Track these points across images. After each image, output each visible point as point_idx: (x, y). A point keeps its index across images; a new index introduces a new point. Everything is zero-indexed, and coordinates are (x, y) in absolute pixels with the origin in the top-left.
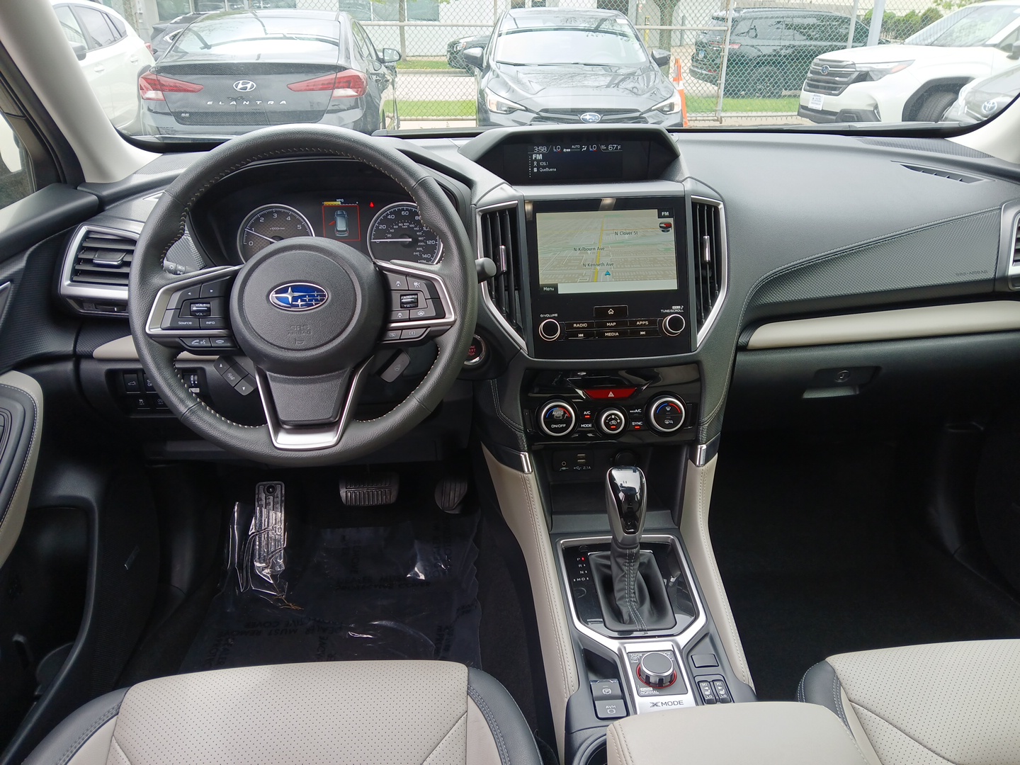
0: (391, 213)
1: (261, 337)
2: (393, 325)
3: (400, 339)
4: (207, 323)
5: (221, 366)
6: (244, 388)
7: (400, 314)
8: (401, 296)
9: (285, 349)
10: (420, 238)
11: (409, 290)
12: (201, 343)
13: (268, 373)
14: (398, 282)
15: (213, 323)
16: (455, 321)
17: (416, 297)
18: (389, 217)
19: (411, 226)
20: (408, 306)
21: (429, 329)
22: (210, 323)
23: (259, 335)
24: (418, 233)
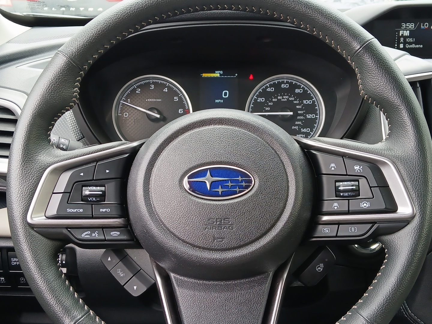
0: (271, 86)
1: (171, 232)
2: (325, 218)
3: (336, 236)
4: (101, 210)
5: (109, 259)
6: (135, 287)
7: (336, 204)
8: (336, 181)
9: (200, 247)
10: (299, 112)
11: (347, 175)
12: (93, 235)
13: (172, 275)
14: (333, 165)
15: (108, 210)
16: (413, 217)
17: (357, 183)
18: (268, 90)
19: (290, 99)
20: (346, 194)
21: (376, 226)
22: (104, 210)
23: (169, 230)
24: (298, 107)
